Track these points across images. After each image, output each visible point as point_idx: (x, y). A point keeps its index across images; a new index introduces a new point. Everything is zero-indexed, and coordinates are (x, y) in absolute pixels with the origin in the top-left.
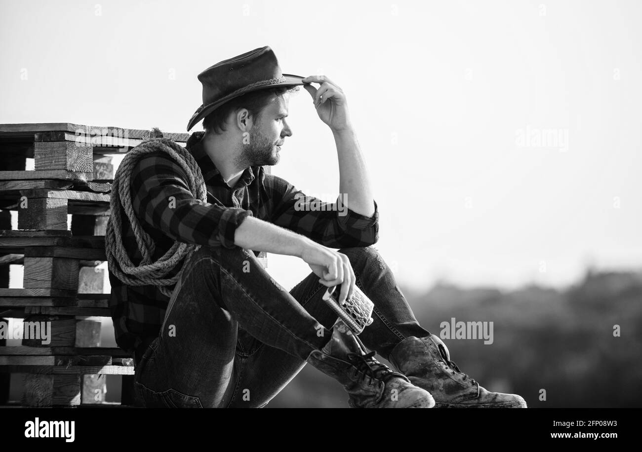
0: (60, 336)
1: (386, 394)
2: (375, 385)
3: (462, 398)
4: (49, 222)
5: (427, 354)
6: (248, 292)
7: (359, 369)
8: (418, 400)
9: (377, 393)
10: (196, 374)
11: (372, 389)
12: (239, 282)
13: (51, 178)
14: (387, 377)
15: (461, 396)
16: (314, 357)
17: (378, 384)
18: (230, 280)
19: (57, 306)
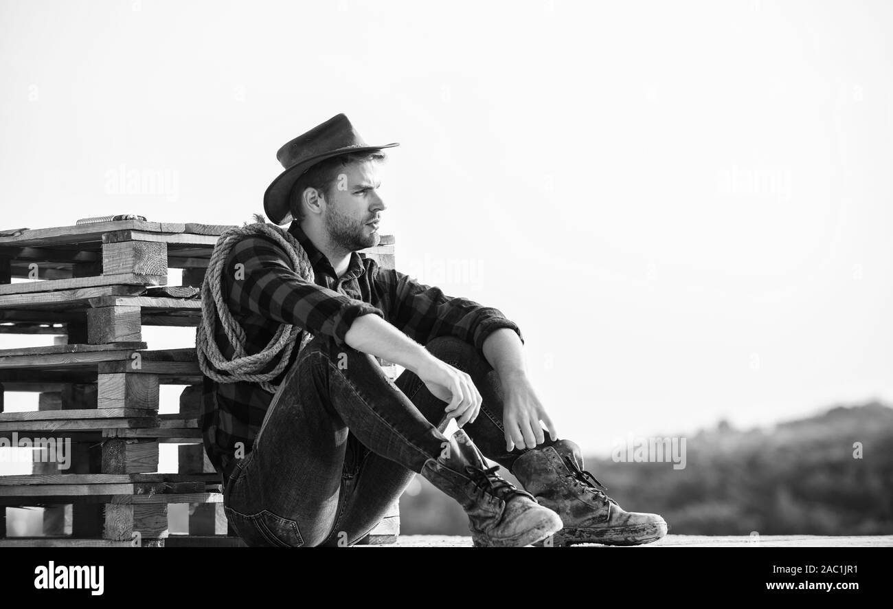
0: (141, 461)
1: (506, 515)
2: (495, 504)
3: (591, 521)
4: (118, 333)
5: (551, 471)
6: (357, 390)
7: (478, 485)
8: (541, 521)
9: (496, 513)
10: (294, 493)
11: (491, 508)
12: (348, 378)
13: (120, 283)
14: (510, 496)
15: (589, 519)
16: (429, 468)
17: (498, 504)
18: (338, 376)
19: (134, 428)
